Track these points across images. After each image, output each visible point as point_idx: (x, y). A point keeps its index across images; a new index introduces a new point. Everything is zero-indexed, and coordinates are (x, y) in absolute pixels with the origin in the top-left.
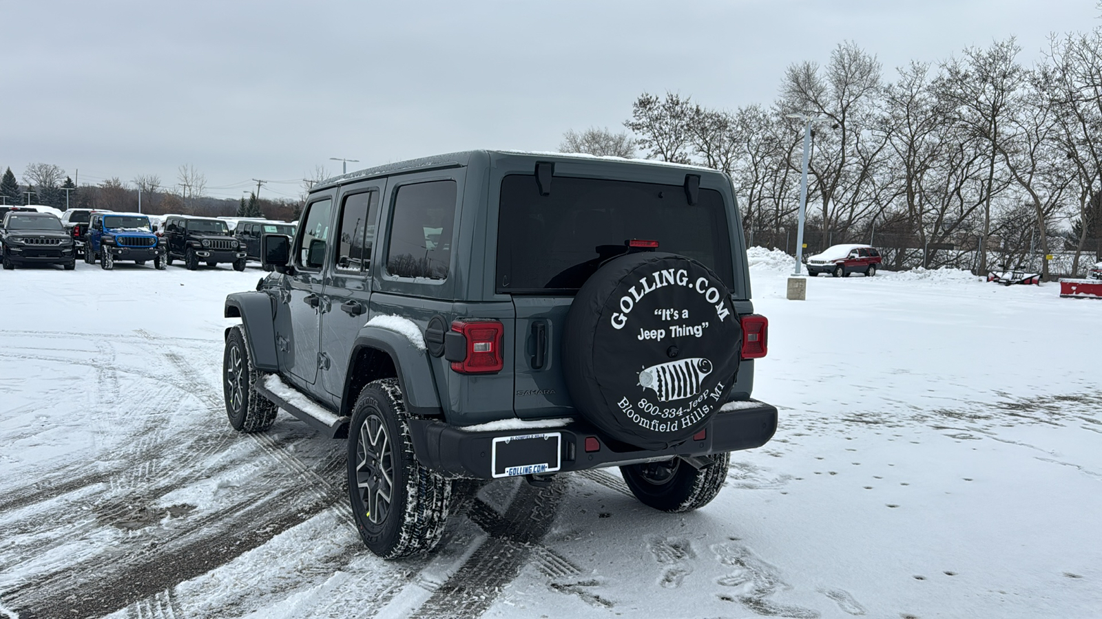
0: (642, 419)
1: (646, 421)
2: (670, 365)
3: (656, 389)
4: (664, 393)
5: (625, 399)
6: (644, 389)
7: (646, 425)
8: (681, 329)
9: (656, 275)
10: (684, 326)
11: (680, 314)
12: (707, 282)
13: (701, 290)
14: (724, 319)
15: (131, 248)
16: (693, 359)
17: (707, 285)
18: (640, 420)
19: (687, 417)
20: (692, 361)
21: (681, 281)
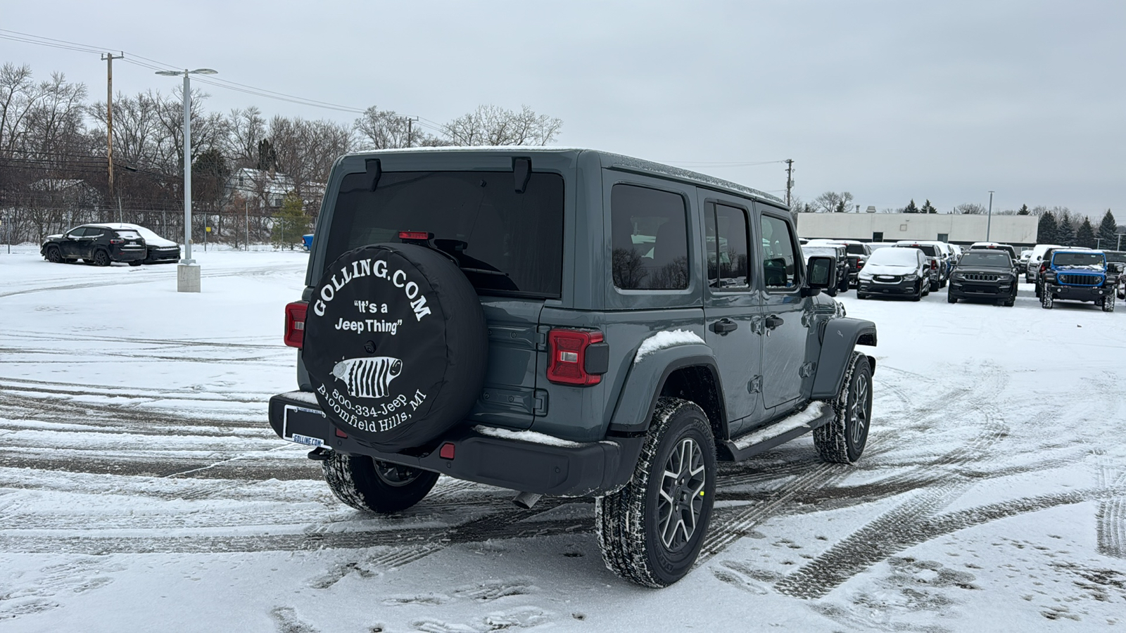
0: (343, 411)
1: (345, 414)
2: (368, 361)
3: (347, 382)
4: (354, 388)
5: (323, 386)
6: (336, 379)
7: (346, 418)
8: (379, 324)
9: (355, 264)
10: (383, 321)
11: (379, 308)
12: (405, 275)
13: (398, 283)
14: (421, 319)
15: (1072, 286)
16: (389, 358)
17: (405, 279)
18: (341, 411)
19: (386, 420)
20: (388, 360)
21: (380, 272)
